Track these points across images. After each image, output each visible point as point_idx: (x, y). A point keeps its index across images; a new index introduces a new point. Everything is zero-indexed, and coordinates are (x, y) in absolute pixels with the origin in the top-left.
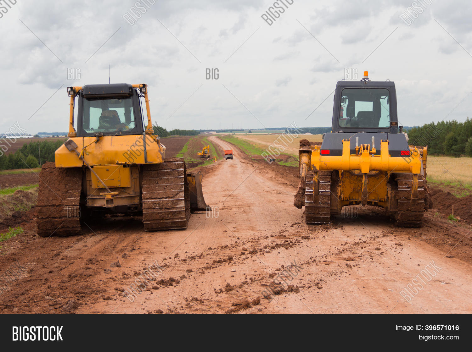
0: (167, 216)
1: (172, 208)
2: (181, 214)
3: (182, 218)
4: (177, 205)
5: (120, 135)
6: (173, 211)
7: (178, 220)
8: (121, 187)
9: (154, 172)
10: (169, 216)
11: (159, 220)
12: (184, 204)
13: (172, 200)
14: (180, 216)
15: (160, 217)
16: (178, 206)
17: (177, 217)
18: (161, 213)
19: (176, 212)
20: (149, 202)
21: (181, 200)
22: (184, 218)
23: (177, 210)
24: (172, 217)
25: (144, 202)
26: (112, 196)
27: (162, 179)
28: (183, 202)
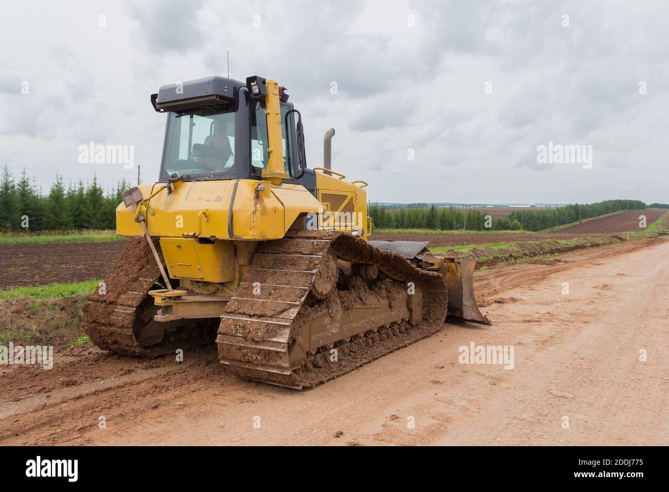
0: (255, 358)
1: (263, 341)
2: (281, 358)
3: (283, 368)
4: (275, 336)
5: (211, 179)
6: (265, 349)
7: (275, 371)
8: (204, 280)
9: (270, 258)
10: (258, 358)
11: (241, 361)
12: (287, 336)
13: (268, 324)
14: (279, 362)
15: (244, 356)
16: (274, 339)
17: (274, 364)
18: (245, 348)
19: (270, 352)
20: (229, 319)
21: (284, 326)
22: (286, 369)
23: (272, 349)
24: (264, 362)
25: (223, 318)
26: (163, 299)
27: (277, 272)
28: (287, 331)
